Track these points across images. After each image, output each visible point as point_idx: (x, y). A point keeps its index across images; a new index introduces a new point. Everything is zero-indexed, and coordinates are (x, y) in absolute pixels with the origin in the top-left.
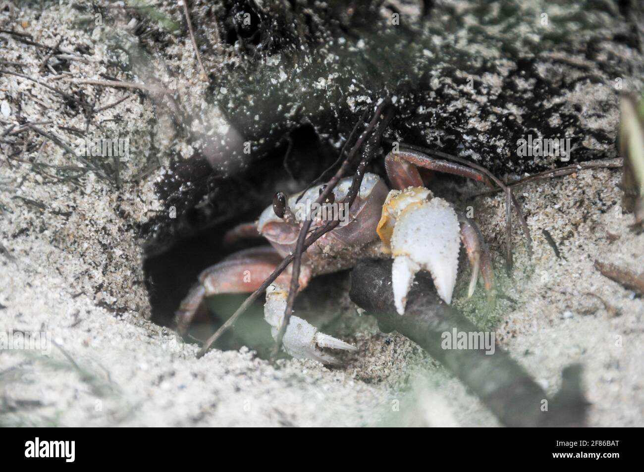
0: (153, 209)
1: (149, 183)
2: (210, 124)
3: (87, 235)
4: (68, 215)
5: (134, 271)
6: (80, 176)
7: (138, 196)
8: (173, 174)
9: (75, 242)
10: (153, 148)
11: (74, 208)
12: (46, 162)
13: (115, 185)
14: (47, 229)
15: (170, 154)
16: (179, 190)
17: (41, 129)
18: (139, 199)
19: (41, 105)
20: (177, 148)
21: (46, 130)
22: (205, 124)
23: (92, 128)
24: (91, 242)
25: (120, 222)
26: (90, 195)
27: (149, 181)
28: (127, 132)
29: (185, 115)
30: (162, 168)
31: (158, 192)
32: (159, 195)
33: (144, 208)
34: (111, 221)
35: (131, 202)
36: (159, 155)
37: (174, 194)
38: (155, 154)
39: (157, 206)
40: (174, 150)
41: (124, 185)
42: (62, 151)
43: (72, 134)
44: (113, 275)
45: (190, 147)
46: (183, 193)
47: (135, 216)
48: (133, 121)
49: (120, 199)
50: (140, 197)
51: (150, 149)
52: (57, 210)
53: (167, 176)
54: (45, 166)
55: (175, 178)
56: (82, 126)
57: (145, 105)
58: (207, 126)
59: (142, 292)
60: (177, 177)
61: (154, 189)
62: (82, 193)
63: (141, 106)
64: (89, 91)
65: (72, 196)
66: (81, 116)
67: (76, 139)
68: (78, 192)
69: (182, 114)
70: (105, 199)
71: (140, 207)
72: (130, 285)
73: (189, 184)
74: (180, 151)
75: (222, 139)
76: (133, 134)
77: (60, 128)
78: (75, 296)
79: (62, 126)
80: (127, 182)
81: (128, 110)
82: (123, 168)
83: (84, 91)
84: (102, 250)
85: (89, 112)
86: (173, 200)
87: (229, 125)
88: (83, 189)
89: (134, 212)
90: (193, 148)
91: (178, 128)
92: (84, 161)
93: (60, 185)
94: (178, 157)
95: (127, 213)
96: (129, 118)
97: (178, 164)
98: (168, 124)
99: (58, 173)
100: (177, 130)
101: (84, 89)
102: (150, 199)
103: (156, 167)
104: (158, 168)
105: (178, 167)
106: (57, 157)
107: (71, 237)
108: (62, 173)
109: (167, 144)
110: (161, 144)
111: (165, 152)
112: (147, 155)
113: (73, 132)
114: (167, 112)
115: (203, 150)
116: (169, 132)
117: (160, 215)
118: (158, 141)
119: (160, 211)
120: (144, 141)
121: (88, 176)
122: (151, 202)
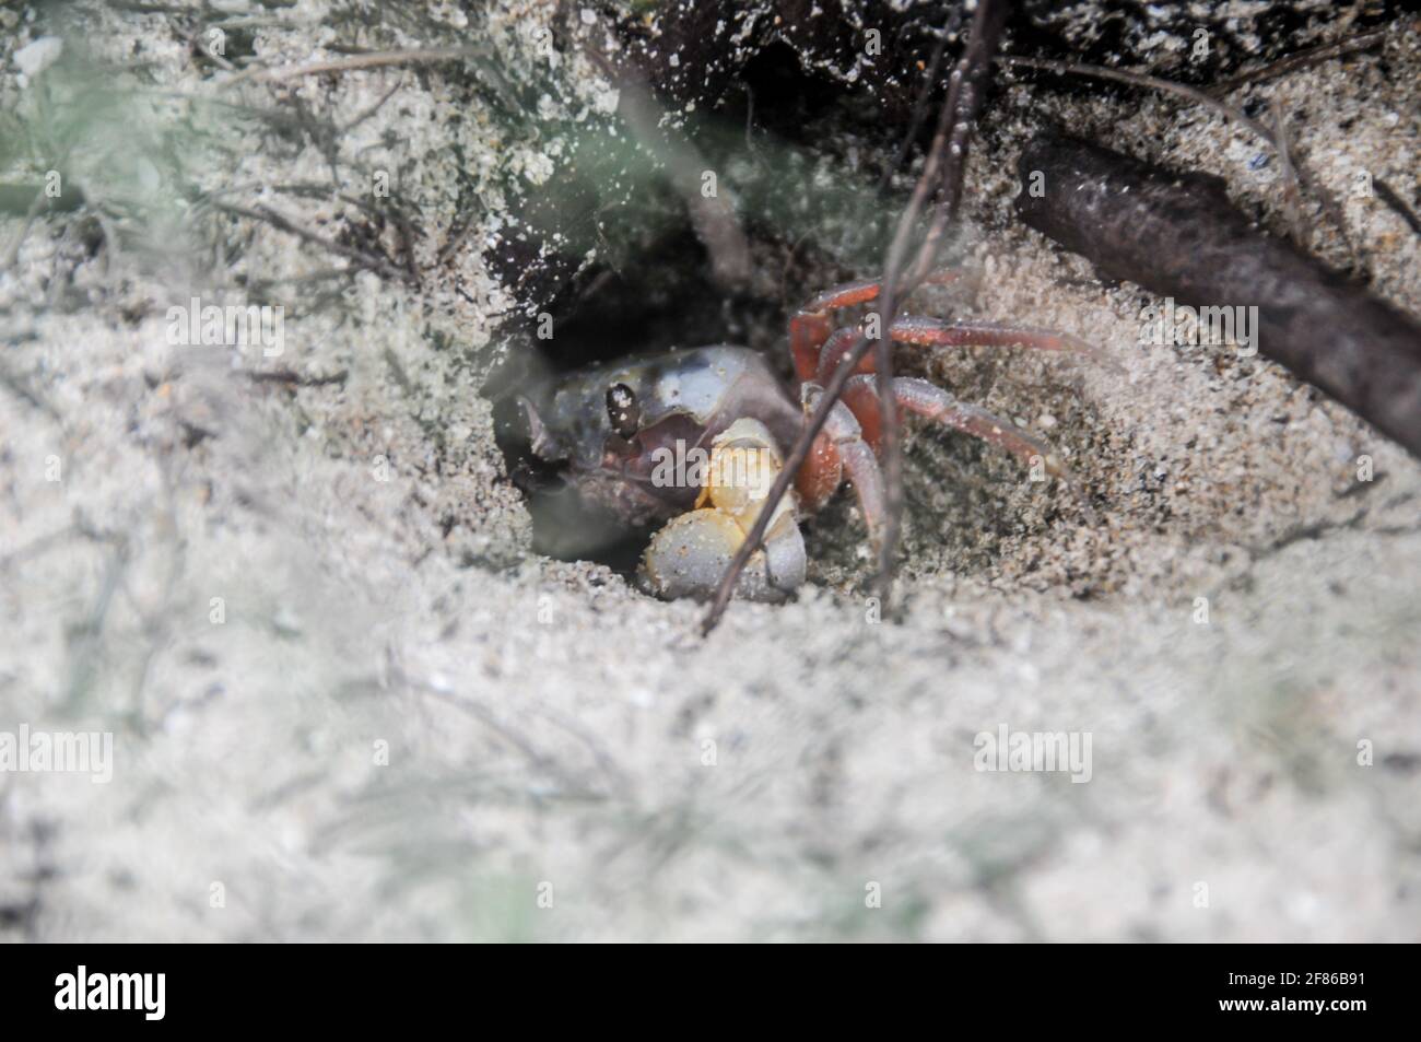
0: (496, 310)
1: (472, 255)
2: (578, 98)
3: (387, 410)
4: (341, 378)
5: (489, 456)
6: (342, 288)
7: (458, 291)
8: (520, 223)
9: (366, 432)
10: (463, 176)
11: (350, 360)
12: (267, 274)
13: (413, 284)
14: (310, 423)
15: (503, 181)
16: (539, 255)
17: (238, 203)
18: (461, 298)
19: (222, 150)
20: (516, 164)
21: (250, 202)
22: (568, 100)
23: (344, 173)
24: (398, 423)
25: (442, 362)
26: (374, 324)
27: (470, 251)
28: (413, 162)
29: (520, 89)
30: (491, 216)
31: (496, 271)
32: (499, 277)
33: (478, 314)
34: (427, 366)
35: (449, 307)
36: (479, 189)
37: (530, 267)
38: (470, 189)
39: (502, 301)
40: (510, 172)
41: (426, 274)
42: (294, 241)
43: (306, 196)
44: (455, 479)
45: (542, 156)
46: (549, 259)
47: (464, 338)
48: (420, 135)
49: (428, 310)
50: (462, 292)
51: (459, 181)
52: (319, 376)
53: (505, 231)
54: (267, 284)
55: (526, 233)
56: (321, 175)
57: (434, 89)
58: (572, 104)
59: (510, 497)
60: (529, 229)
61: (487, 265)
62: (357, 323)
63: (426, 95)
64: (311, 89)
65: (340, 335)
66: (311, 150)
67: (316, 207)
68: (350, 323)
69: (513, 89)
70: (404, 320)
71: (469, 314)
72: (488, 491)
73: (557, 237)
74: (523, 170)
75: (610, 123)
76: (425, 162)
77: (279, 189)
78: (416, 562)
79: (280, 184)
80: (430, 268)
81: (405, 112)
82: (417, 239)
83: (299, 93)
84: (422, 434)
85: (325, 138)
86: (530, 280)
87: (618, 91)
88: (356, 314)
89: (459, 327)
90: (550, 157)
91: (510, 121)
92: (344, 249)
93: (312, 319)
94: (521, 185)
95: (448, 336)
96: (411, 129)
97: (525, 200)
98: (485, 118)
99: (300, 293)
100: (508, 126)
101: (297, 88)
102: (483, 292)
103: (478, 216)
104: (484, 218)
105: (525, 205)
106: (288, 258)
107: (357, 424)
108: (308, 290)
109: (494, 162)
110: (479, 165)
111: (492, 180)
112: (455, 196)
113: (306, 192)
114: (477, 91)
115: (572, 156)
116: (490, 135)
117: (510, 319)
118: (472, 160)
119: (509, 310)
120: (444, 168)
121: (362, 283)
122: (488, 298)
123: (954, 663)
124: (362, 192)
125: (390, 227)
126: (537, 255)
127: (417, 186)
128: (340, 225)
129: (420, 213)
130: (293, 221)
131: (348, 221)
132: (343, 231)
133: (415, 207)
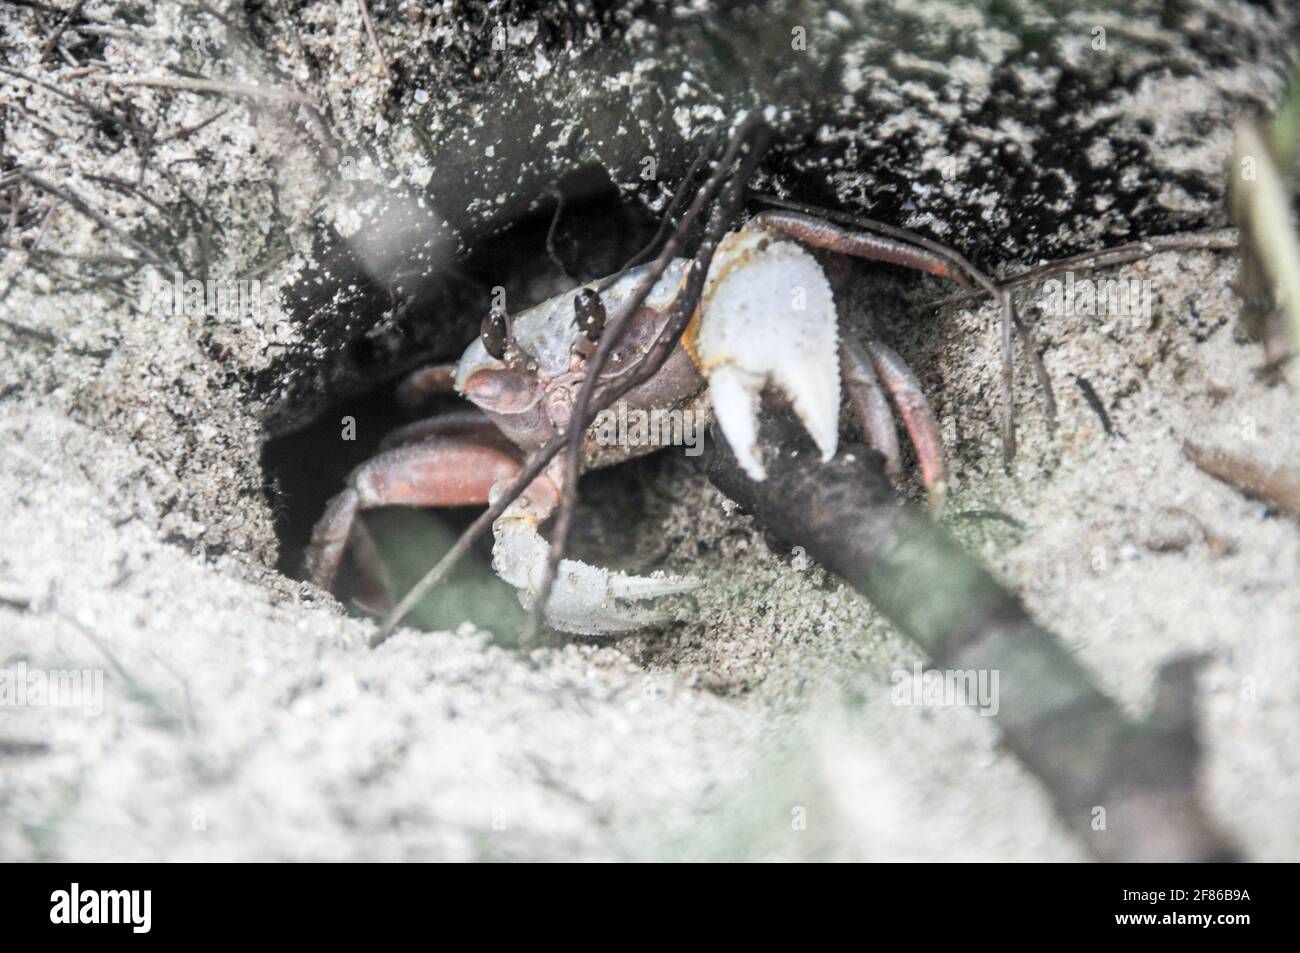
0: (280, 341)
1: (271, 288)
2: (395, 165)
3: (144, 397)
4: (103, 355)
5: (241, 468)
6: (126, 276)
8: (320, 268)
9: (119, 411)
10: (277, 215)
11: (116, 342)
12: (58, 247)
14: (59, 386)
15: (314, 227)
17: (47, 180)
18: (249, 321)
19: (45, 130)
20: (328, 215)
21: (58, 182)
22: (385, 165)
23: (151, 177)
24: (153, 411)
25: (211, 369)
26: (148, 315)
27: (270, 284)
28: (224, 185)
29: (344, 145)
30: (297, 256)
31: (288, 306)
32: (290, 311)
33: (261, 338)
34: (192, 367)
35: (235, 327)
36: (290, 230)
37: (321, 310)
38: (282, 228)
39: (288, 334)
40: (321, 220)
42: (91, 225)
43: (110, 189)
44: (199, 477)
45: (353, 212)
46: (341, 307)
47: (242, 356)
48: (237, 162)
49: (210, 321)
51: (272, 218)
52: (80, 346)
53: (306, 272)
54: (54, 255)
55: (324, 278)
56: (131, 174)
57: (260, 127)
58: (388, 170)
59: (258, 512)
60: (327, 274)
61: (282, 299)
62: (133, 311)
63: (252, 129)
64: (145, 100)
65: (111, 316)
66: (129, 151)
67: (119, 200)
68: (125, 309)
69: (337, 144)
70: (180, 321)
71: (253, 337)
72: (233, 497)
73: (352, 288)
74: (334, 221)
75: (420, 194)
76: (236, 189)
77: (87, 177)
78: (119, 523)
79: (89, 173)
81: (226, 139)
82: (216, 258)
83: (133, 101)
84: (175, 427)
85: (144, 144)
86: (321, 322)
87: (434, 168)
88: (134, 302)
89: (240, 347)
90: (361, 215)
91: (329, 173)
92: (137, 243)
93: (87, 296)
94: (330, 234)
95: (225, 349)
96: (227, 155)
97: (329, 248)
98: (309, 166)
99: (82, 270)
100: (326, 178)
101: (134, 97)
102: (272, 322)
103: (285, 254)
104: (290, 256)
105: (329, 253)
106: (82, 238)
107: (111, 401)
108: (90, 270)
109: (308, 206)
110: (294, 207)
111: (304, 224)
112: (266, 231)
113: (112, 185)
114: (305, 141)
115: (379, 217)
116: (310, 183)
117: (294, 353)
118: (288, 201)
119: (293, 344)
120: (259, 201)
121: (145, 276)
122: (275, 327)
123: (559, 705)
124: (168, 199)
125: (191, 239)
126: (330, 301)
127: (224, 209)
128: (137, 221)
129: (223, 234)
130: (92, 207)
131: (147, 221)
132: (139, 227)
133: (217, 226)
